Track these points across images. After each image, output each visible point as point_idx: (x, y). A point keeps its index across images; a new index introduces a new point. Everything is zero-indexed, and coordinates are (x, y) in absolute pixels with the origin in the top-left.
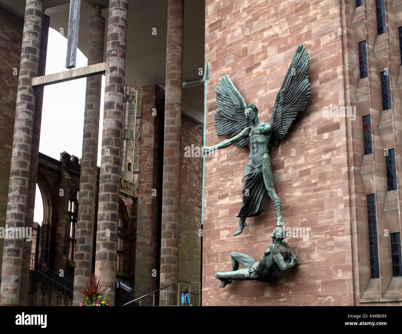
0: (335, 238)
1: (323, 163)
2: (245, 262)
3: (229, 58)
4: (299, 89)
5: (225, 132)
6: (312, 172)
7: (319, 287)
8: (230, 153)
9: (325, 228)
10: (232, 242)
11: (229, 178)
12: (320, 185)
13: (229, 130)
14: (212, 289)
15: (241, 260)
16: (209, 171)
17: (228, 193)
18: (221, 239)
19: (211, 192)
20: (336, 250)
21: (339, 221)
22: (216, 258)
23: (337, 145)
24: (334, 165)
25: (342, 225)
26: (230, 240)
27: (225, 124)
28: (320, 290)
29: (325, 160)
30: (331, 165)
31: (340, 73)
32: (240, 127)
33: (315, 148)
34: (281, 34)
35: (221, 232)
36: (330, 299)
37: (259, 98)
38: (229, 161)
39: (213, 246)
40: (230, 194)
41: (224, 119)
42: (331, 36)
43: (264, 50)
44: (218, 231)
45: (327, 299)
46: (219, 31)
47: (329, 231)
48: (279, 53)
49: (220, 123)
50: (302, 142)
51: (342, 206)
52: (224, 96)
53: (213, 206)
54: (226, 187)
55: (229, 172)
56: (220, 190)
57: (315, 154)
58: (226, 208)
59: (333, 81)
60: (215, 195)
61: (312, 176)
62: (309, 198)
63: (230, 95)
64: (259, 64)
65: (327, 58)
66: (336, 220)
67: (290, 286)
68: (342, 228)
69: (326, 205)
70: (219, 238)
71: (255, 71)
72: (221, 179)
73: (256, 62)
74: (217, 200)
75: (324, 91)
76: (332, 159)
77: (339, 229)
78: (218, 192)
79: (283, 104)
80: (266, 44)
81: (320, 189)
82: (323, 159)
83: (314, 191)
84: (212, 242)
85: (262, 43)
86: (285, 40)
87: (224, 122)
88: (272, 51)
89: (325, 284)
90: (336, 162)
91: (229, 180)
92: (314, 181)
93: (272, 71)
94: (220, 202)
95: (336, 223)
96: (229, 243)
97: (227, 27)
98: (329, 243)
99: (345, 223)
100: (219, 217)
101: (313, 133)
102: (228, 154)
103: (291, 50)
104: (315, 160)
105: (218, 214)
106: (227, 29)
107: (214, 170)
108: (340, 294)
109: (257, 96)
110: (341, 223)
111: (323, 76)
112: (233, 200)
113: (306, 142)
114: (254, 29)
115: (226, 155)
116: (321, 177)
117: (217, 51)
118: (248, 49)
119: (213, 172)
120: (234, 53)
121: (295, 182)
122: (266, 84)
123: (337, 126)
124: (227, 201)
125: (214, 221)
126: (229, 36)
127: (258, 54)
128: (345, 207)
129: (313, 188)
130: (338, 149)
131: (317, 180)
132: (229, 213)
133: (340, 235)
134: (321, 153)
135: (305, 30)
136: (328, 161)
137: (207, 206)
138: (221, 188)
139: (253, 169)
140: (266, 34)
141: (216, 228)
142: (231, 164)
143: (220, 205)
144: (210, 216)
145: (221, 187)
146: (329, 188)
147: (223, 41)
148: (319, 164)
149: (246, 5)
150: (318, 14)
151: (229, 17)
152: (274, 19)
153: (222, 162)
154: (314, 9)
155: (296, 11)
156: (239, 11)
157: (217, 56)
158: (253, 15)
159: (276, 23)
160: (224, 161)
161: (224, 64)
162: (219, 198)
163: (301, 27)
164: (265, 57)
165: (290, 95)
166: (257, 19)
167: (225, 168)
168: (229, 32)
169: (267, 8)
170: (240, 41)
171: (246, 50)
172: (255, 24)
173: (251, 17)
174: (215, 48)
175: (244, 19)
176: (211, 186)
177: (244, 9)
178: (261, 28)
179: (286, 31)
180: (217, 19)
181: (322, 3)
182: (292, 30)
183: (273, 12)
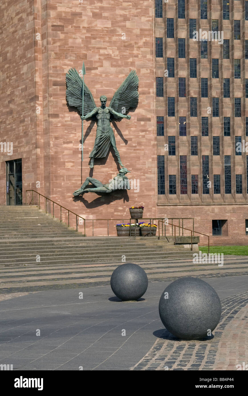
0: (146, 175)
1: (140, 137)
2: (97, 183)
3: (71, 56)
4: (132, 95)
5: (76, 105)
6: (133, 140)
7: (136, 198)
8: (73, 117)
9: (140, 169)
10: (76, 170)
11: (73, 132)
12: (138, 148)
13: (78, 104)
14: (59, 196)
16: (54, 124)
18: (66, 167)
19: (56, 138)
20: (146, 181)
21: (149, 167)
22: (62, 178)
23: (149, 129)
24: (146, 139)
25: (150, 169)
26: (74, 169)
27: (76, 100)
28: (137, 199)
30: (145, 139)
31: (152, 92)
32: (87, 105)
33: (135, 128)
34: (114, 56)
35: (66, 164)
36: (142, 204)
37: (96, 89)
39: (59, 171)
40: (73, 142)
41: (75, 96)
42: (147, 70)
43: (100, 61)
44: (64, 163)
45: (141, 203)
46: (62, 33)
47: (143, 171)
48: (111, 67)
49: (71, 98)
50: (127, 123)
51: (150, 160)
52: (74, 81)
53: (59, 147)
54: (70, 137)
55: (72, 128)
56: (64, 138)
57: (135, 131)
58: (69, 150)
59: (148, 95)
60: (61, 140)
61: (133, 142)
62: (131, 153)
63: (79, 82)
64: (96, 68)
65: (144, 81)
66: (147, 166)
67: (118, 196)
68: (150, 170)
69: (141, 158)
70: (65, 167)
71: (93, 71)
72: (65, 131)
73: (94, 66)
74: (63, 143)
75: (142, 99)
76: (146, 136)
77: (149, 171)
78: (63, 139)
79: (119, 100)
80: (102, 58)
81: (138, 150)
82: (140, 134)
83: (134, 150)
84: (59, 169)
85: (99, 56)
86: (116, 60)
87: (74, 98)
88: (106, 64)
89: (140, 196)
90: (148, 138)
92: (134, 145)
93: (106, 76)
94: (65, 145)
95: (146, 168)
97: (69, 34)
98: (143, 177)
99: (152, 168)
100: (64, 154)
101: (134, 119)
103: (121, 68)
104: (135, 134)
105: (64, 152)
106: (69, 35)
107: (59, 125)
108: (148, 201)
109: (95, 88)
111: (142, 90)
112: (76, 146)
113: (130, 123)
114: (92, 44)
115: (70, 117)
116: (138, 144)
117: (59, 46)
118: (87, 55)
119: (58, 126)
120: (76, 54)
121: (122, 143)
122: (102, 82)
123: (149, 120)
124: (71, 145)
125: (60, 156)
126: (70, 41)
127: (96, 62)
128: (152, 160)
129: (133, 148)
130: (149, 131)
131: (136, 144)
132: (73, 153)
133: (149, 174)
134: (139, 131)
135: (131, 60)
136: (143, 136)
137: (54, 146)
138: (66, 137)
139: (103, 132)
140: (102, 51)
141: (62, 160)
142: (73, 123)
143: (65, 147)
144: (56, 152)
146: (143, 150)
147: (65, 41)
148: (138, 136)
149: (86, 25)
150: (140, 54)
151: (70, 27)
152: (108, 44)
153: (66, 121)
154: (137, 50)
155: (125, 46)
156: (79, 27)
157: (60, 50)
158: (92, 34)
159: (109, 48)
160: (68, 121)
161: (66, 58)
162: (64, 143)
163: (128, 57)
164: (102, 66)
165: (125, 96)
166: (94, 38)
167: (69, 126)
168: (71, 38)
169: (103, 35)
170: (80, 48)
171: (85, 56)
172: (93, 41)
173: (90, 35)
174: (58, 44)
175: (85, 34)
176: (56, 134)
177: (84, 28)
178: (98, 46)
179: (117, 56)
180: (59, 23)
181: (142, 49)
182: (121, 57)
183: (107, 39)
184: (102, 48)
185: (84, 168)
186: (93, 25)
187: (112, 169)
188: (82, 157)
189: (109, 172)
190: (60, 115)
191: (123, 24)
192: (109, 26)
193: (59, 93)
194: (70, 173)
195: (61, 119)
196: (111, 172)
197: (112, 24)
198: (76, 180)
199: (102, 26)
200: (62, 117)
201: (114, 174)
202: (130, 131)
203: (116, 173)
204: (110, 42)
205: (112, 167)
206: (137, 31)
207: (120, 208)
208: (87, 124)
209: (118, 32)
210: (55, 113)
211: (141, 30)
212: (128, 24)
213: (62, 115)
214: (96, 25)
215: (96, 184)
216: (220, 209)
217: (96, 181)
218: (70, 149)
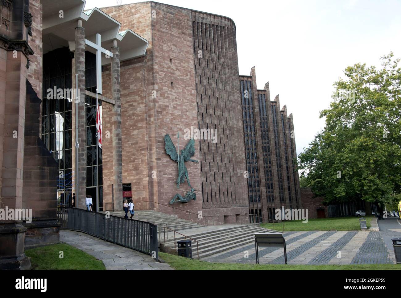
0: (198, 192)
3: (165, 127)
5: (169, 154)
6: (192, 173)
8: (167, 160)
12: (194, 177)
16: (159, 164)
18: (165, 188)
19: (160, 172)
22: (163, 194)
23: (198, 168)
31: (198, 149)
33: (193, 167)
39: (162, 190)
40: (167, 174)
43: (177, 131)
46: (161, 115)
47: (197, 190)
51: (199, 184)
52: (169, 141)
53: (161, 177)
54: (166, 171)
57: (193, 169)
58: (166, 178)
62: (192, 180)
69: (196, 183)
71: (175, 136)
73: (175, 134)
80: (178, 129)
81: (194, 179)
82: (195, 170)
89: (196, 204)
92: (192, 176)
93: (180, 139)
94: (164, 176)
97: (164, 116)
105: (163, 180)
107: (161, 164)
108: (199, 206)
110: (199, 188)
114: (174, 122)
120: (167, 127)
124: (166, 176)
126: (165, 119)
127: (175, 131)
129: (192, 178)
136: (196, 172)
138: (164, 171)
140: (178, 126)
141: (163, 184)
142: (167, 164)
144: (160, 180)
146: (196, 179)
147: (162, 119)
148: (194, 172)
149: (171, 112)
151: (164, 112)
152: (180, 123)
153: (164, 162)
155: (187, 125)
156: (168, 113)
157: (160, 124)
158: (173, 117)
161: (163, 128)
162: (164, 174)
166: (175, 119)
167: (166, 165)
168: (165, 118)
169: (178, 118)
170: (169, 123)
171: (171, 128)
172: (174, 120)
174: (159, 121)
175: (170, 117)
176: (160, 169)
177: (170, 113)
178: (176, 123)
180: (160, 110)
183: (180, 120)
185: (172, 189)
186: (174, 112)
190: (161, 159)
191: (185, 113)
192: (180, 114)
193: (160, 147)
194: (166, 191)
195: (162, 161)
197: (182, 113)
199: (177, 114)
202: (191, 168)
204: (181, 122)
205: (184, 188)
206: (191, 118)
207: (188, 211)
209: (184, 117)
210: (159, 158)
211: (193, 117)
212: (188, 113)
214: (175, 113)
216: (226, 209)
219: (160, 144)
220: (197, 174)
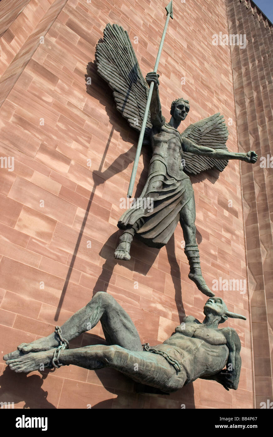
1: (223, 239)
6: (211, 239)
8: (93, 109)
10: (51, 253)
11: (80, 138)
12: (219, 262)
15: (121, 320)
16: (34, 88)
17: (71, 160)
18: (16, 228)
19: (23, 122)
23: (237, 233)
24: (233, 251)
25: (241, 331)
26: (46, 246)
29: (225, 238)
30: (230, 248)
31: (238, 171)
33: (216, 215)
35: (23, 215)
38: (87, 117)
40: (73, 162)
43: (167, 69)
48: (182, 90)
49: (107, 63)
50: (201, 195)
51: (242, 306)
53: (21, 150)
54: (67, 144)
55: (81, 130)
56: (51, 138)
57: (214, 222)
60: (35, 135)
61: (211, 244)
63: (129, 55)
72: (60, 124)
74: (38, 148)
76: (232, 242)
78: (44, 137)
80: (170, 67)
81: (219, 267)
82: (222, 234)
83: (213, 265)
85: (166, 62)
87: (113, 69)
88: (175, 79)
91: (77, 141)
92: (213, 252)
94: (44, 158)
96: (39, 250)
99: (245, 329)
100: (27, 179)
101: (213, 198)
102: (86, 105)
103: (195, 103)
104: (214, 228)
107: (49, 99)
112: (78, 178)
113: (206, 200)
115: (83, 104)
116: (220, 253)
118: (148, 45)
119: (44, 98)
120: (129, 28)
123: (236, 214)
124: (62, 168)
125: (11, 179)
126: (125, 7)
128: (244, 308)
129: (211, 260)
130: (237, 236)
131: (217, 253)
132: (60, 194)
134: (221, 226)
135: (209, 105)
136: (228, 242)
140: (171, 61)
141: (11, 196)
143: (43, 163)
145: (56, 135)
148: (220, 236)
149: (153, 16)
150: (220, 108)
152: (181, 61)
153: (69, 104)
154: (217, 101)
155: (202, 83)
156: (143, 9)
158: (159, 31)
159: (182, 66)
160: (76, 107)
162: (43, 149)
163: (206, 98)
164: (169, 77)
165: (208, 141)
167: (76, 119)
168: (127, 6)
169: (175, 46)
171: (146, 44)
172: (159, 38)
173: (157, 30)
176: (28, 114)
177: (150, 15)
179: (191, 84)
181: (223, 105)
182: (198, 91)
183: (181, 56)
184: (171, 57)
185: (82, 261)
187: (163, 297)
188: (85, 219)
189: (153, 305)
190: (59, 81)
191: (201, 59)
192: (184, 45)
193: (76, 45)
194: (24, 257)
195: (59, 91)
196: (160, 307)
197: (188, 48)
198: (37, 294)
199: (175, 37)
200: (62, 89)
201: (165, 316)
202: (206, 216)
203: (170, 314)
205: (161, 290)
208: (121, 145)
209: (195, 61)
210: (49, 69)
212: (206, 64)
213: (66, 87)
215: (123, 334)
217: (125, 321)
218: (55, 177)
219: (80, 37)
220: (231, 253)
